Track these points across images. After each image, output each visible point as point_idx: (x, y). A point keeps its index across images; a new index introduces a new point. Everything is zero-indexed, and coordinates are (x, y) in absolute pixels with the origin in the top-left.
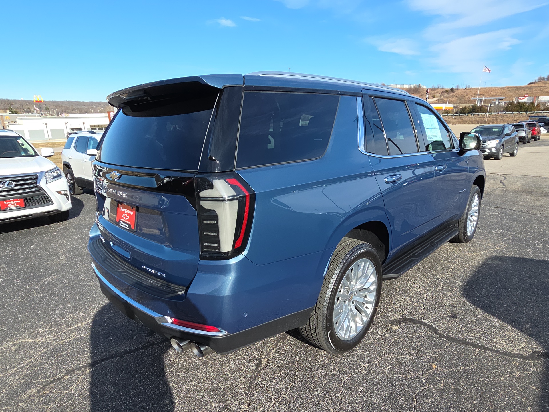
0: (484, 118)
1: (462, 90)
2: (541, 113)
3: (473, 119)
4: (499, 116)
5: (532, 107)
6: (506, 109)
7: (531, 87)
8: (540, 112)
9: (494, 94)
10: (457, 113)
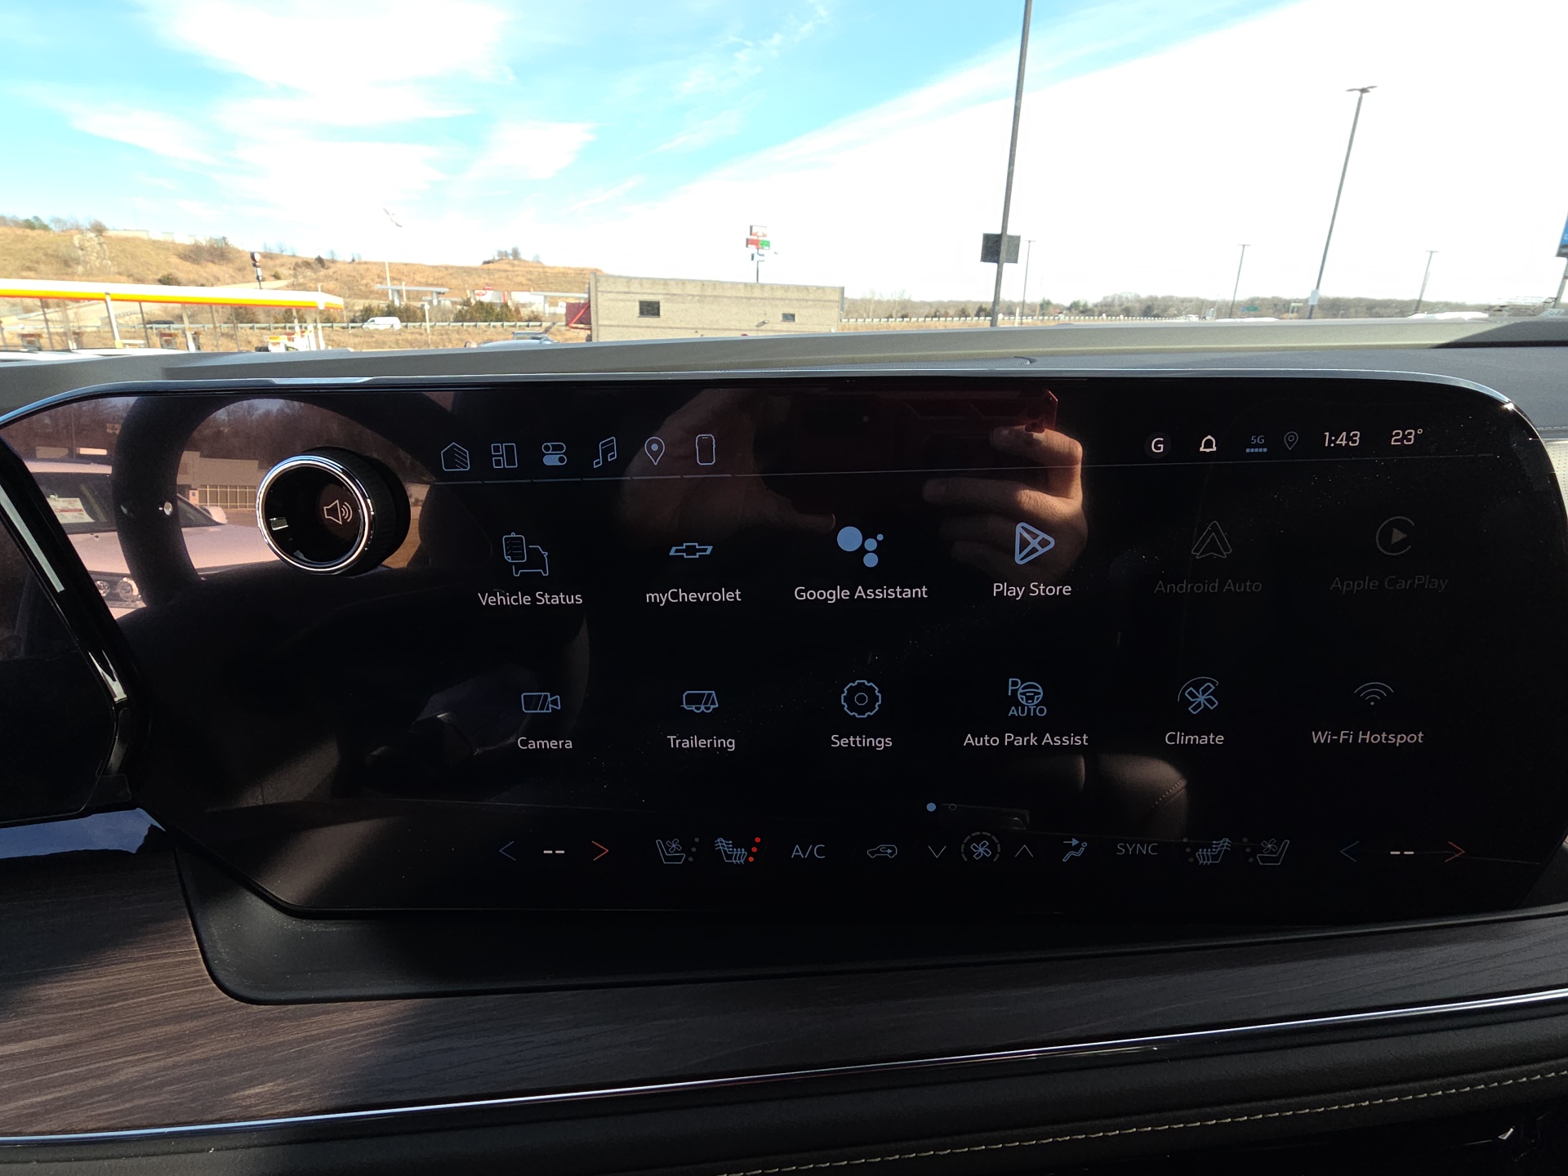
0: (421, 334)
1: (344, 263)
2: (528, 326)
3: (398, 337)
4: (453, 331)
5: (508, 314)
6: (460, 317)
7: (489, 269)
8: (526, 323)
9: (423, 280)
10: (353, 321)
